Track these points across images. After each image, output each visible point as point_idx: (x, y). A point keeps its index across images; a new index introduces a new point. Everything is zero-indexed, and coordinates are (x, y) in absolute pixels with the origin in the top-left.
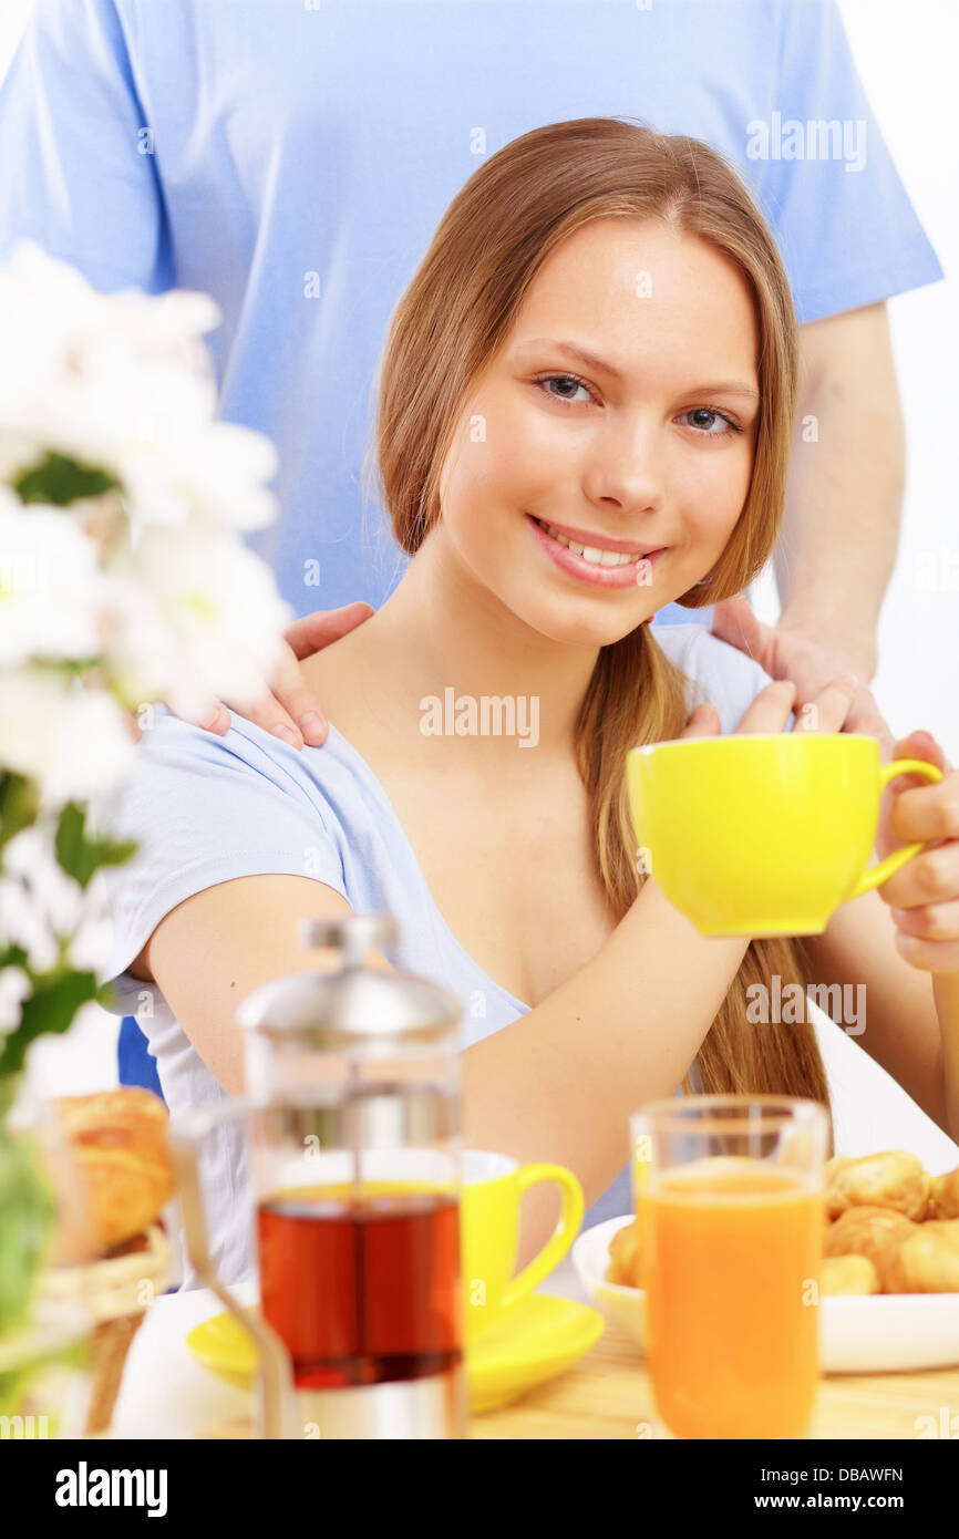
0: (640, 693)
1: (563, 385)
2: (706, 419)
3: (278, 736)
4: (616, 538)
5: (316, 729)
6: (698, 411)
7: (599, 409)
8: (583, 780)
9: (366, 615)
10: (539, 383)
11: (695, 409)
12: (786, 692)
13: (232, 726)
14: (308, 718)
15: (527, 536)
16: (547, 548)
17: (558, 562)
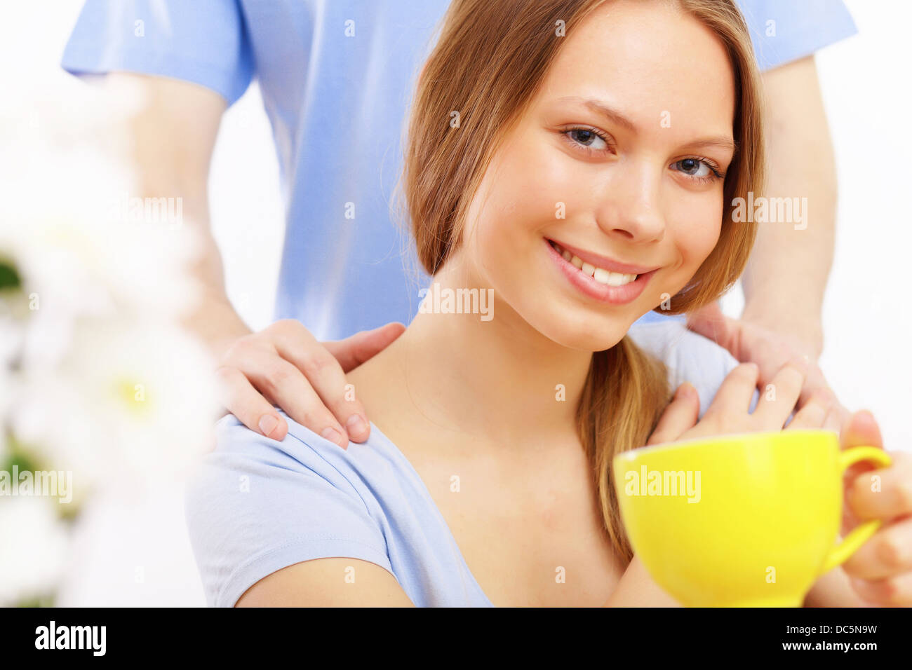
0: (620, 376)
1: (583, 135)
2: (692, 166)
3: (326, 438)
4: (625, 261)
5: (360, 429)
6: (686, 160)
7: (613, 157)
8: (583, 446)
9: (400, 332)
10: (564, 132)
11: (683, 158)
12: (750, 372)
13: (289, 431)
14: (353, 420)
15: (546, 257)
16: (564, 269)
17: (574, 281)
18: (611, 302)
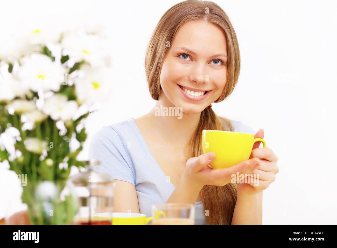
10: (179, 56)
15: (178, 89)
16: (183, 93)
17: (185, 96)
18: (195, 100)
